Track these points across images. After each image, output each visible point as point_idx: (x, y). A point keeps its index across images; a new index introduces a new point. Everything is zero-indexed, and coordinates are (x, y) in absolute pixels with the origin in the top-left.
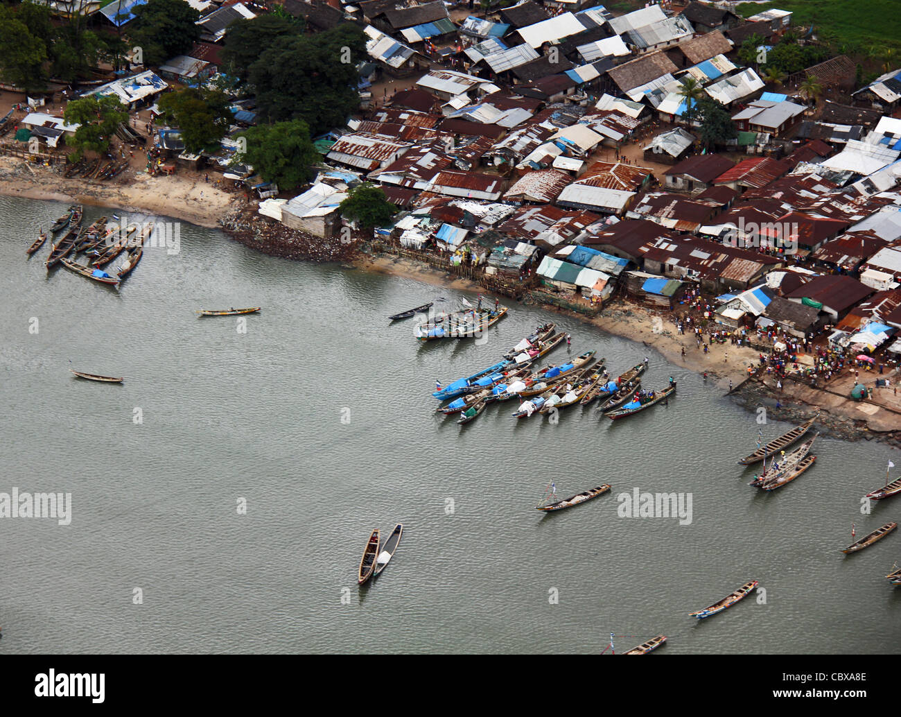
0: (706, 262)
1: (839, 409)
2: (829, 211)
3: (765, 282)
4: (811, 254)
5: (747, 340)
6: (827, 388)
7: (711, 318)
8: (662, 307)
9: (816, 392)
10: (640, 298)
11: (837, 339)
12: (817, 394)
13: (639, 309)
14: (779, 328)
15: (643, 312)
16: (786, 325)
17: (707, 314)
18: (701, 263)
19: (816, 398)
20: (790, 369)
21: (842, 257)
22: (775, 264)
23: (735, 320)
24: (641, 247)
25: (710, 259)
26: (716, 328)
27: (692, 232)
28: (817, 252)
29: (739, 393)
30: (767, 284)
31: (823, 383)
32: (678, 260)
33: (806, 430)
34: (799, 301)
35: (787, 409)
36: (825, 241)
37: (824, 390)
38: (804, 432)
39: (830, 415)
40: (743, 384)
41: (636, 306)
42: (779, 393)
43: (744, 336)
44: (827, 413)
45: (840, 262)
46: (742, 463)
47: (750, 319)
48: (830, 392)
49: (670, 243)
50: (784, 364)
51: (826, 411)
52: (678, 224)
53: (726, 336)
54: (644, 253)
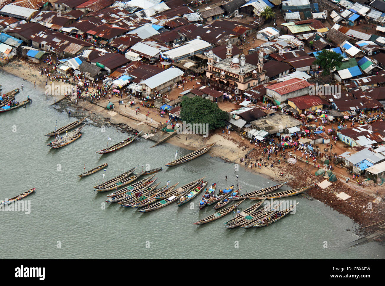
0: (59, 44)
1: (100, 113)
2: (121, 24)
3: (83, 54)
4: (108, 43)
5: (68, 80)
6: (97, 104)
7: (56, 70)
8: (35, 63)
9: (92, 105)
10: (26, 59)
11: (106, 82)
12: (92, 106)
13: (25, 64)
14: (83, 76)
15: (27, 65)
16: (87, 74)
17: (54, 68)
18: (56, 44)
19: (92, 108)
20: (84, 94)
21: (120, 45)
22: (90, 46)
23: (65, 71)
24: (31, 35)
25: (61, 43)
26: (57, 74)
27: (58, 30)
28: (110, 43)
29: (59, 104)
30: (82, 56)
31: (96, 101)
32: (46, 42)
33: (81, 122)
34: (95, 64)
35: (78, 112)
36: (116, 37)
37: (96, 104)
38: (80, 123)
39: (96, 116)
40: (62, 100)
41: (24, 62)
42: (76, 105)
43: (67, 78)
44: (94, 115)
45: (119, 47)
46: (47, 136)
47: (71, 71)
48: (98, 105)
49: (45, 34)
50: (81, 92)
51: (94, 114)
52: (53, 26)
53: (60, 78)
54: (32, 38)
